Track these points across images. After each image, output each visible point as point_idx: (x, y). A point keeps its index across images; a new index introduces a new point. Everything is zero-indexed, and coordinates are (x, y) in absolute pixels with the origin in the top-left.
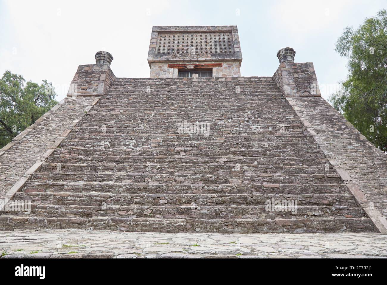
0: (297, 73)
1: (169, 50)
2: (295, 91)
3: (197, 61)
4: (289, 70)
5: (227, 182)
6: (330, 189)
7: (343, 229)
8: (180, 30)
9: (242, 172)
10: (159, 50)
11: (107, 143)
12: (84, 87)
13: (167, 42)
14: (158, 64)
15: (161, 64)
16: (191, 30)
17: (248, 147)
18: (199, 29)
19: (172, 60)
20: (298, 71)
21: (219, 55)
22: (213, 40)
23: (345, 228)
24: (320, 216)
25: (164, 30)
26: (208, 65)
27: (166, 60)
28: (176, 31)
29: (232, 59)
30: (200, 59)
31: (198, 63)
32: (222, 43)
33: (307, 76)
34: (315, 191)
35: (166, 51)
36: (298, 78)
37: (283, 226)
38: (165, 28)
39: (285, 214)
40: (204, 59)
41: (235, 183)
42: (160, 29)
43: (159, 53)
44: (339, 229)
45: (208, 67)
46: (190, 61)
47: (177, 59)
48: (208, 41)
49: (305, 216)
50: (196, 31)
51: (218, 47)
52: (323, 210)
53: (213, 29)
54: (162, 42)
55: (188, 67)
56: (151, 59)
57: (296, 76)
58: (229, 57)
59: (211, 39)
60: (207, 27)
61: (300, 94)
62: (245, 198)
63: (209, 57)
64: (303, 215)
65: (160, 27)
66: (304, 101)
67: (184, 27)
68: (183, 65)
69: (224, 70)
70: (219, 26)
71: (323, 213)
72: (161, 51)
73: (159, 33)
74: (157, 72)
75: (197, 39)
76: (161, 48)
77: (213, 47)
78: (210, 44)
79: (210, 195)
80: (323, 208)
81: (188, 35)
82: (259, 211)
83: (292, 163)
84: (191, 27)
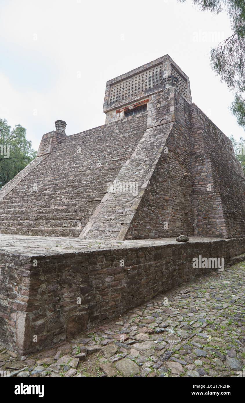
0: (160, 102)
1: (117, 98)
2: (155, 121)
3: (135, 101)
4: (153, 102)
6: (88, 209)
7: (70, 235)
8: (124, 77)
13: (116, 91)
14: (110, 112)
15: (111, 112)
16: (132, 74)
18: (137, 71)
19: (117, 106)
20: (161, 100)
21: (152, 90)
22: (148, 77)
23: (71, 234)
24: (68, 227)
25: (114, 82)
26: (143, 102)
27: (113, 108)
28: (121, 79)
29: (160, 90)
30: (136, 99)
31: (136, 103)
32: (155, 77)
33: (166, 104)
35: (115, 100)
36: (159, 108)
37: (47, 232)
38: (114, 79)
39: (54, 225)
40: (139, 98)
42: (111, 82)
43: (111, 103)
44: (68, 235)
45: (144, 104)
46: (130, 103)
47: (121, 104)
48: (145, 79)
49: (62, 227)
50: (135, 74)
51: (152, 82)
52: (70, 223)
53: (148, 67)
54: (113, 92)
55: (130, 108)
56: (105, 110)
57: (159, 106)
58: (158, 89)
59: (146, 76)
60: (143, 66)
61: (159, 122)
63: (143, 95)
64: (61, 226)
65: (111, 80)
66: (156, 130)
67: (127, 73)
68: (126, 108)
70: (153, 61)
71: (69, 225)
72: (112, 101)
73: (111, 85)
75: (137, 80)
76: (112, 98)
77: (148, 83)
78: (146, 81)
80: (70, 222)
81: (130, 79)
82: (44, 224)
83: (90, 191)
84: (131, 71)
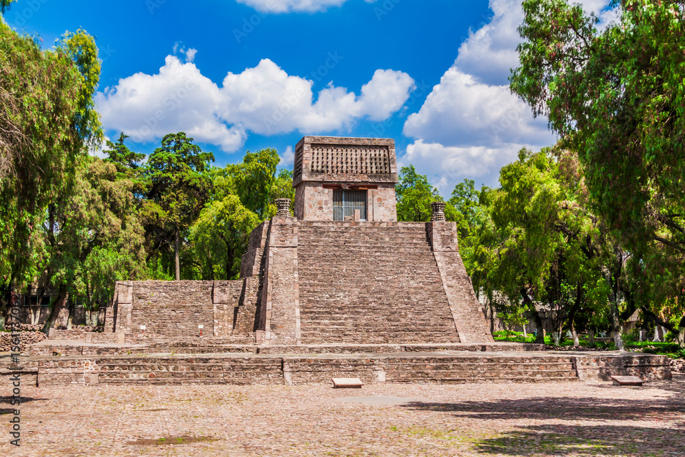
0: (444, 231)
1: (323, 167)
2: (441, 246)
3: (353, 182)
4: (438, 228)
5: (399, 321)
8: (335, 143)
9: (406, 315)
10: (313, 166)
11: (327, 295)
12: (282, 239)
13: (320, 156)
14: (312, 183)
15: (315, 184)
16: (346, 144)
17: (409, 298)
18: (354, 142)
19: (327, 180)
20: (445, 229)
21: (375, 176)
22: (368, 157)
25: (317, 142)
26: (363, 186)
27: (321, 180)
28: (330, 143)
29: (388, 181)
30: (355, 180)
31: (353, 184)
32: (378, 160)
33: (450, 234)
34: (440, 325)
35: (320, 168)
36: (444, 235)
41: (403, 321)
42: (312, 140)
43: (312, 170)
45: (364, 189)
46: (346, 182)
47: (332, 179)
48: (364, 157)
50: (352, 145)
51: (374, 165)
54: (315, 156)
56: (306, 178)
57: (443, 233)
58: (385, 180)
59: (366, 155)
61: (444, 249)
62: (408, 329)
63: (365, 178)
66: (445, 256)
68: (339, 187)
69: (380, 193)
72: (315, 168)
73: (312, 145)
74: (312, 192)
76: (315, 164)
77: (369, 165)
78: (366, 161)
79: (392, 328)
81: (342, 149)
